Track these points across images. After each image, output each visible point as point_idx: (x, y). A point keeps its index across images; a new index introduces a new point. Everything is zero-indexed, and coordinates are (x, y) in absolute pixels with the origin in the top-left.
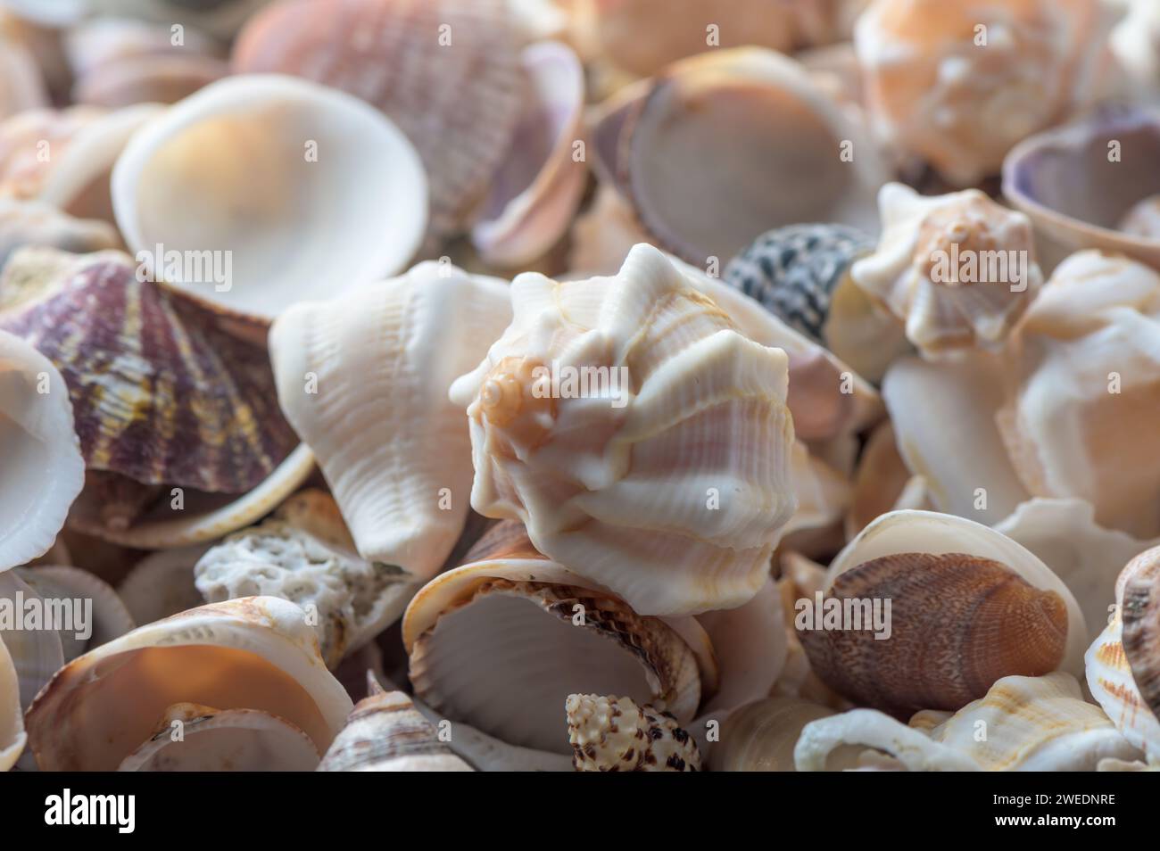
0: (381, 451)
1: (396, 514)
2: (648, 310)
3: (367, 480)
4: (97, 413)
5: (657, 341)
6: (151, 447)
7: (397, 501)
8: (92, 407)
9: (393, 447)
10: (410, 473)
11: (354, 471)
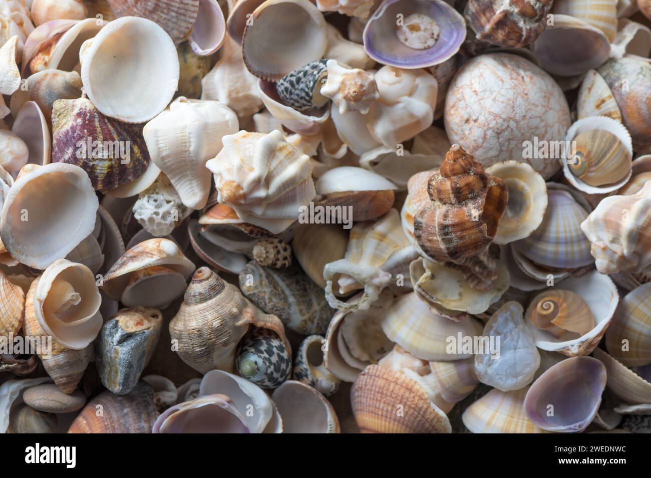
0: (185, 173)
1: (192, 193)
2: (268, 161)
3: (181, 180)
4: (96, 174)
5: (272, 171)
6: (114, 178)
7: (192, 187)
8: (95, 172)
9: (188, 173)
10: (195, 179)
11: (177, 178)
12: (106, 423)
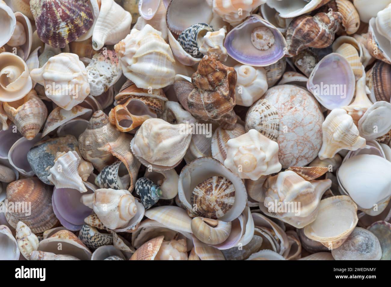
4: (62, 37)
6: (74, 35)
12: (38, 200)
